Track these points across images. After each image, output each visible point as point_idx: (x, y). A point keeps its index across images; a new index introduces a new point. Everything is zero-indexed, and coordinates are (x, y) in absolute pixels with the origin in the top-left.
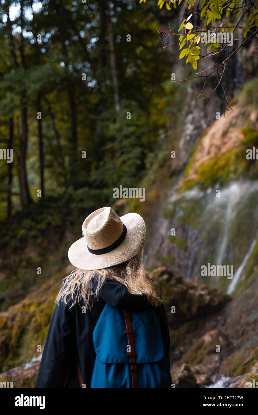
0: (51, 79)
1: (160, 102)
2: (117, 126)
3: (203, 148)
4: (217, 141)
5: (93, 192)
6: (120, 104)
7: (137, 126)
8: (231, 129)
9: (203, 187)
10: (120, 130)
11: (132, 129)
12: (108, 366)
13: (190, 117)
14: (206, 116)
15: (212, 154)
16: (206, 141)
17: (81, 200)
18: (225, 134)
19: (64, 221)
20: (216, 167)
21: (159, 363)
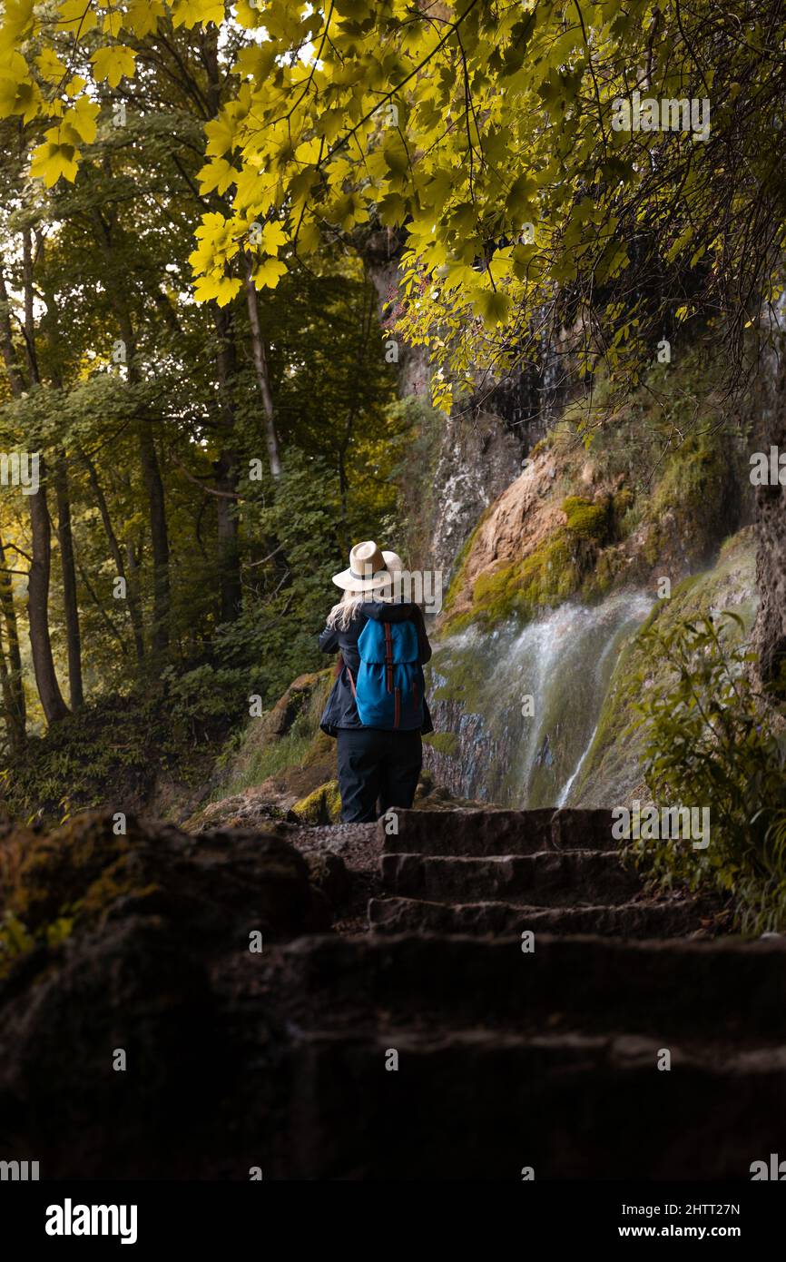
0: (117, 408)
1: (374, 451)
2: (278, 510)
3: (483, 545)
4: (512, 529)
5: (224, 674)
6: (281, 460)
7: (326, 510)
8: (541, 503)
9: (486, 624)
10: (285, 520)
11: (313, 517)
12: (369, 665)
13: (452, 482)
14: (487, 479)
15: (503, 557)
16: (489, 531)
17: (193, 699)
18: (527, 513)
19: (151, 753)
20: (511, 583)
21: (413, 664)
